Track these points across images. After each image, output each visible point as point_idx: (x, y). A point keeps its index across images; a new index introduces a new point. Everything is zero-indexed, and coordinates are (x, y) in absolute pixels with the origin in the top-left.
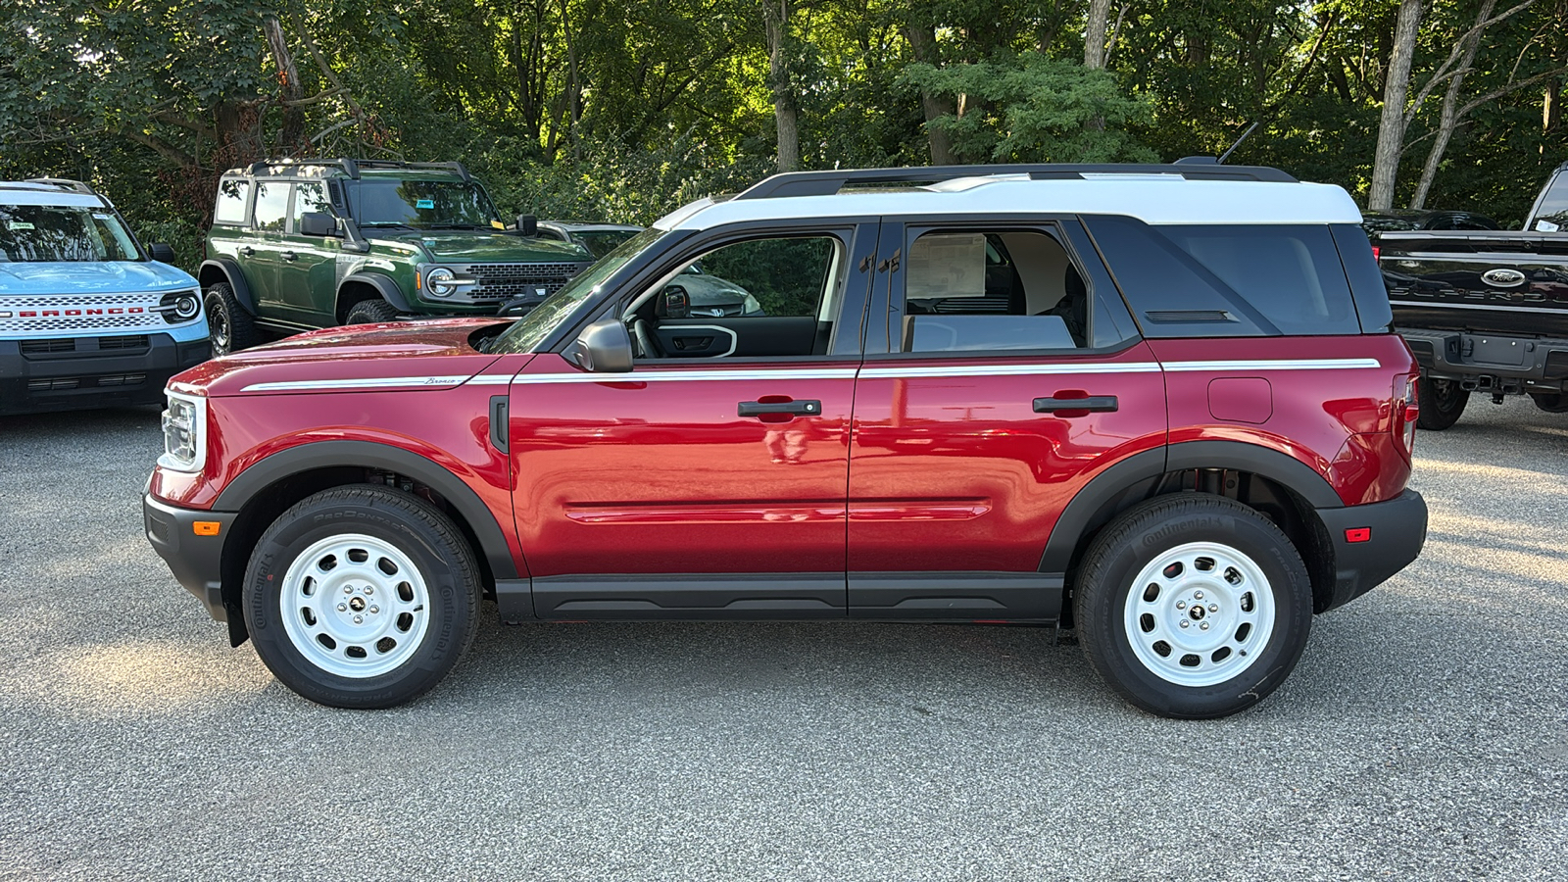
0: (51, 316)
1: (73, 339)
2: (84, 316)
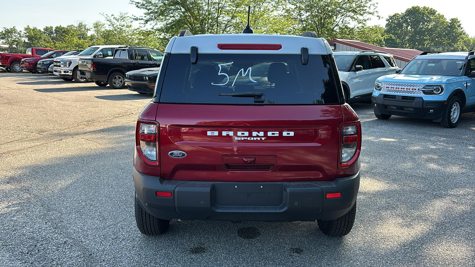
0: (392, 88)
1: (396, 95)
2: (400, 89)
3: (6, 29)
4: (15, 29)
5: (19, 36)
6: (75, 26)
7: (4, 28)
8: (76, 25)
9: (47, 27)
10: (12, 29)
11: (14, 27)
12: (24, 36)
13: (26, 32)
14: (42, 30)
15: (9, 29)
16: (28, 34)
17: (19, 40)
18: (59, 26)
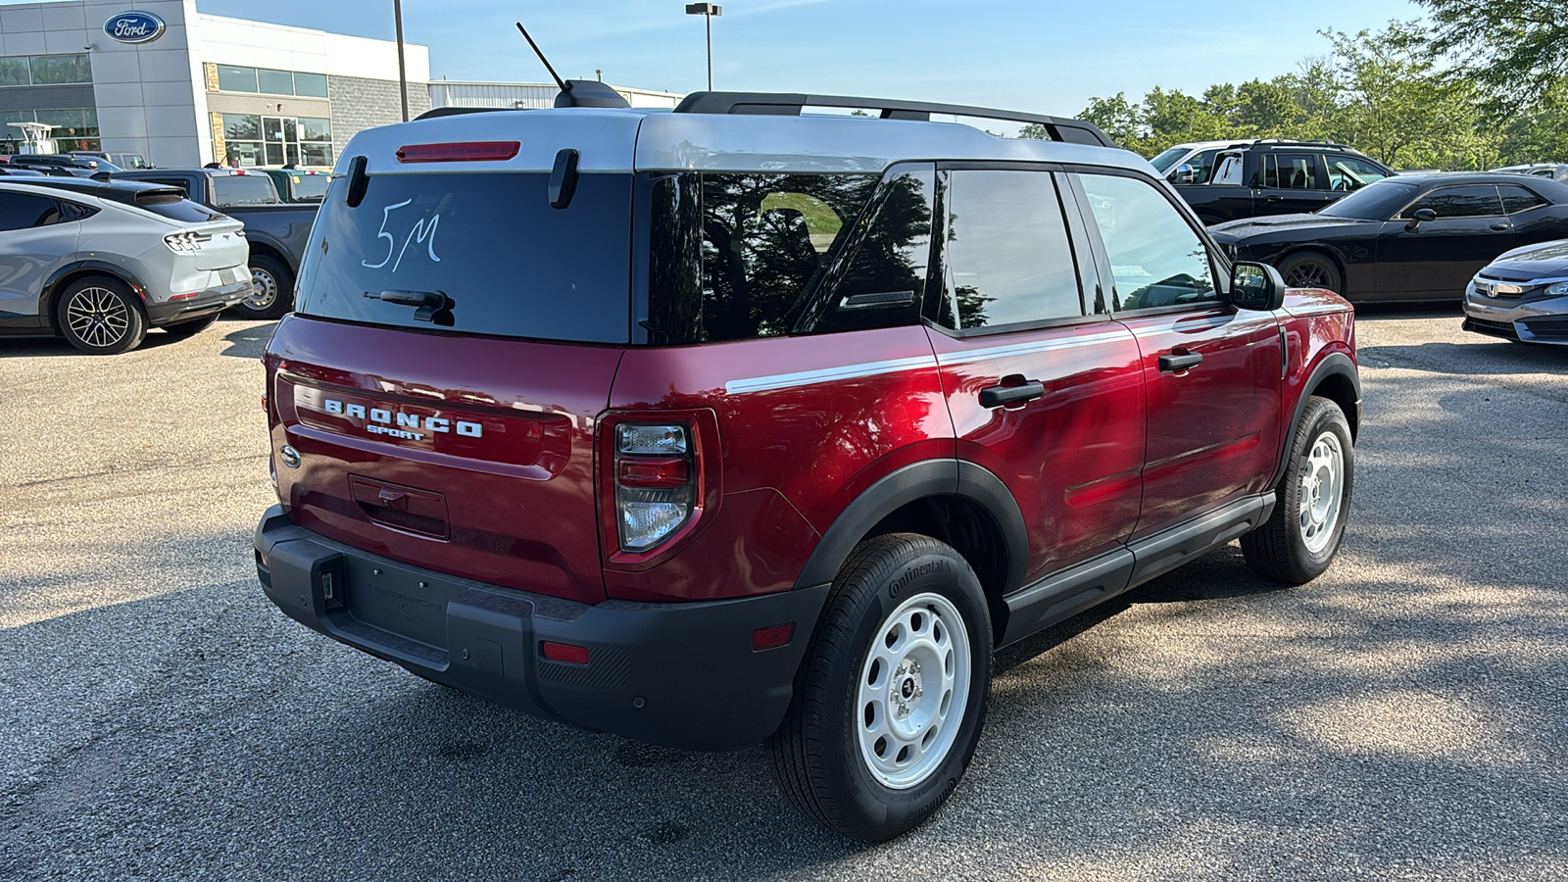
3: (1099, 100)
4: (1121, 101)
5: (1128, 119)
6: (1299, 79)
7: (1094, 99)
8: (1301, 73)
9: (1214, 88)
10: (1113, 100)
11: (1119, 95)
12: (1144, 120)
13: (1148, 107)
14: (1200, 98)
15: (1105, 101)
16: (1153, 113)
17: (1129, 132)
18: (1250, 81)
